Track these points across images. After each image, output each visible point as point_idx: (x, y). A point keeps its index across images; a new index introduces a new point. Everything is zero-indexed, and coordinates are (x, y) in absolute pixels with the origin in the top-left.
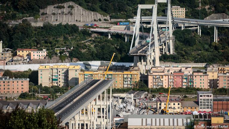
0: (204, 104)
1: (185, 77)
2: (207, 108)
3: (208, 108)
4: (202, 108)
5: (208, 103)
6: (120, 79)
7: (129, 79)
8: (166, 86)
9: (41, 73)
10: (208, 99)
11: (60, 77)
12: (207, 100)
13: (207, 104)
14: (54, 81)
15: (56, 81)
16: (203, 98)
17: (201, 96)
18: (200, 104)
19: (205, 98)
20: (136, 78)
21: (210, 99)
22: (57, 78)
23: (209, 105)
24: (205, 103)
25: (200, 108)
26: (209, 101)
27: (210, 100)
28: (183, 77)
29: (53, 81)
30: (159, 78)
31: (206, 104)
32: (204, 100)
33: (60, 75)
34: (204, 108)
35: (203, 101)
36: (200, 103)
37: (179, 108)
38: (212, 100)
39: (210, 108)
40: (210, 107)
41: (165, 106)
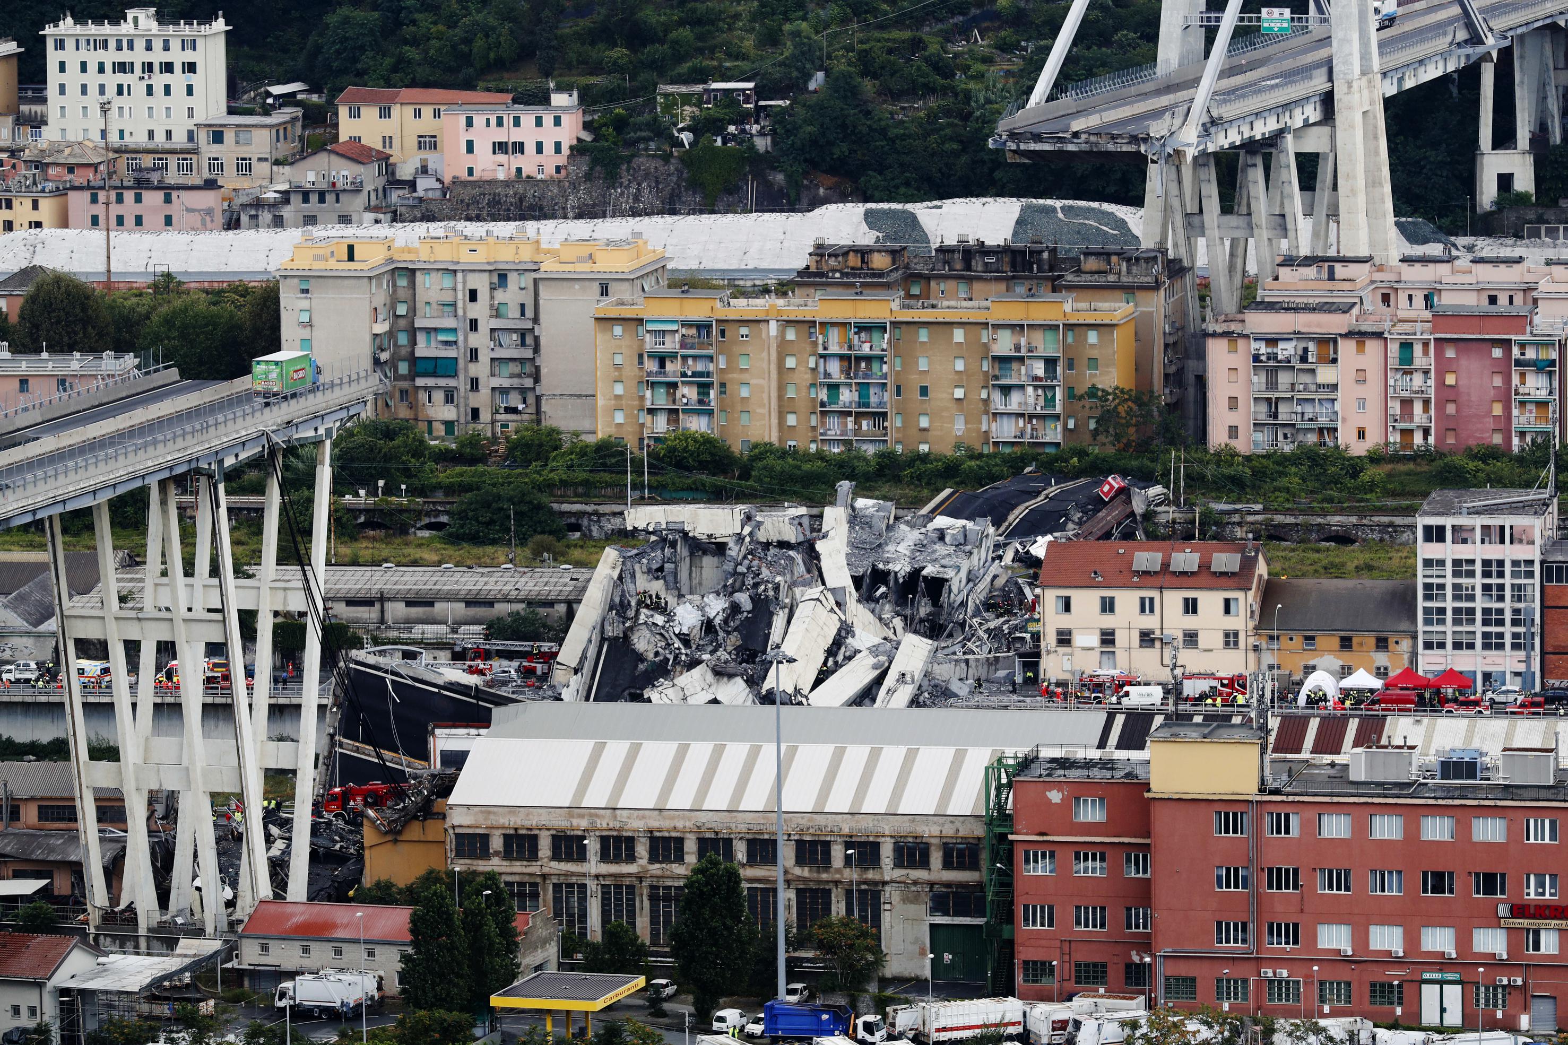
0: (1456, 611)
1: (1531, 354)
2: (1486, 646)
3: (1492, 643)
4: (1442, 645)
5: (1501, 598)
6: (960, 365)
7: (1039, 369)
8: (1361, 434)
9: (305, 304)
10: (1501, 563)
11: (475, 340)
12: (1487, 574)
13: (1486, 611)
14: (430, 382)
15: (442, 382)
16: (1447, 551)
17: (1435, 534)
18: (1427, 611)
19: (1464, 552)
20: (1093, 363)
21: (1515, 563)
22: (451, 353)
23: (1508, 616)
24: (1472, 598)
25: (1428, 646)
26: (1508, 581)
27: (1514, 575)
28: (1516, 351)
29: (420, 382)
30: (1304, 359)
31: (1480, 603)
32: (1456, 574)
33: (474, 325)
34: (1457, 646)
35: (1449, 581)
36: (1428, 597)
37: (1231, 639)
38: (1530, 574)
39: (1515, 646)
40: (1515, 636)
41: (1108, 621)
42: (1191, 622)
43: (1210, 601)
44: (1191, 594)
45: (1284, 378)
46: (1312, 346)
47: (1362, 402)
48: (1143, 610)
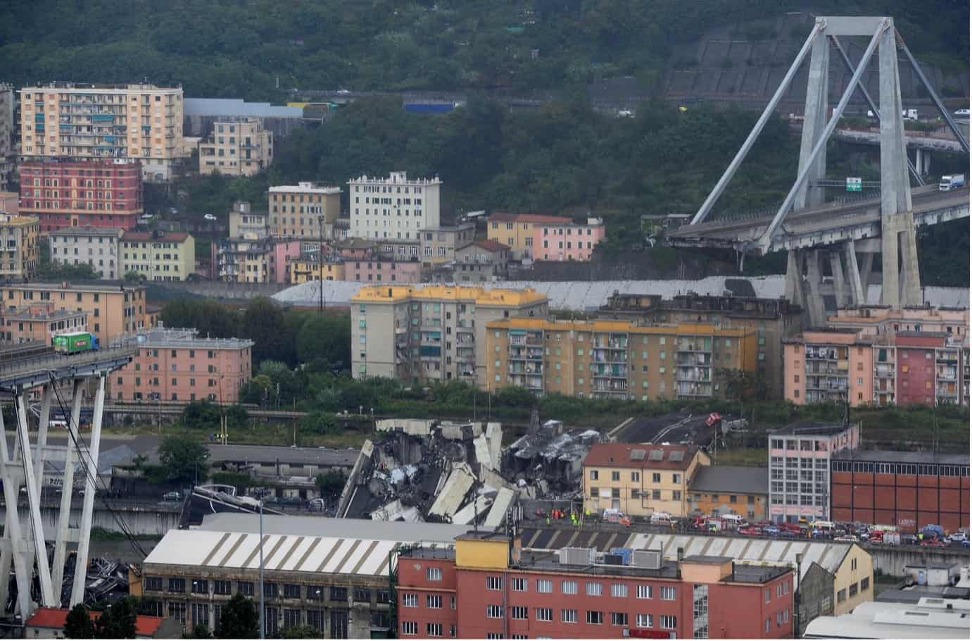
0: (788, 484)
1: (945, 357)
2: (803, 503)
3: (806, 501)
4: (781, 502)
5: (810, 479)
6: (663, 356)
7: (702, 359)
9: (362, 318)
10: (811, 460)
12: (804, 466)
13: (803, 485)
14: (427, 358)
15: (433, 359)
16: (783, 453)
17: (779, 444)
18: (774, 484)
19: (792, 454)
20: (728, 356)
21: (818, 460)
22: (438, 344)
23: (814, 488)
24: (796, 478)
25: (774, 502)
26: (814, 469)
27: (817, 466)
28: (937, 355)
30: (832, 357)
31: (800, 481)
32: (788, 465)
33: (449, 330)
34: (789, 502)
35: (784, 468)
36: (774, 477)
37: (676, 496)
38: (825, 467)
39: (818, 504)
40: (817, 498)
41: (616, 484)
42: (657, 486)
43: (667, 476)
44: (657, 472)
45: (822, 367)
46: (835, 350)
47: (861, 380)
48: (633, 479)
